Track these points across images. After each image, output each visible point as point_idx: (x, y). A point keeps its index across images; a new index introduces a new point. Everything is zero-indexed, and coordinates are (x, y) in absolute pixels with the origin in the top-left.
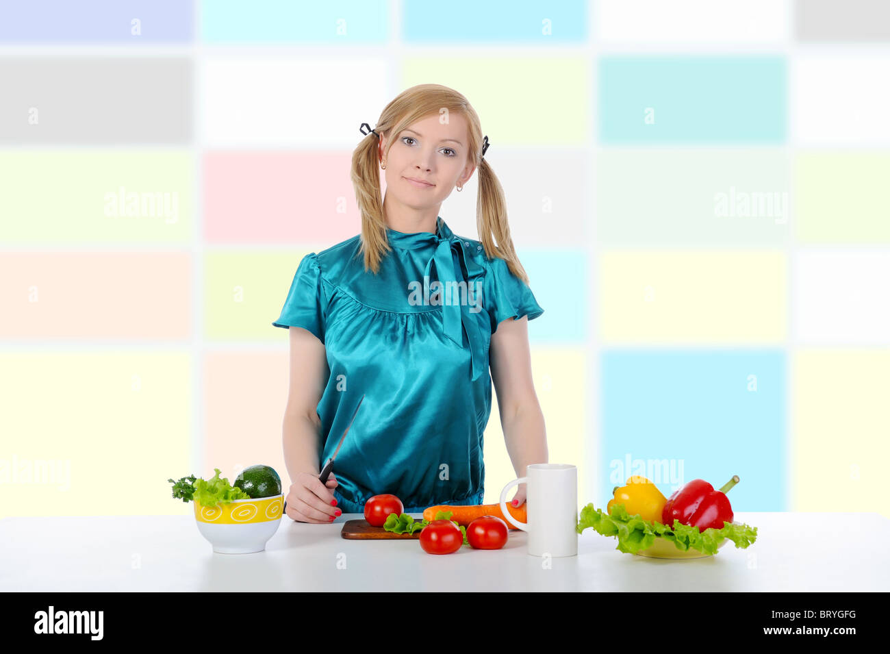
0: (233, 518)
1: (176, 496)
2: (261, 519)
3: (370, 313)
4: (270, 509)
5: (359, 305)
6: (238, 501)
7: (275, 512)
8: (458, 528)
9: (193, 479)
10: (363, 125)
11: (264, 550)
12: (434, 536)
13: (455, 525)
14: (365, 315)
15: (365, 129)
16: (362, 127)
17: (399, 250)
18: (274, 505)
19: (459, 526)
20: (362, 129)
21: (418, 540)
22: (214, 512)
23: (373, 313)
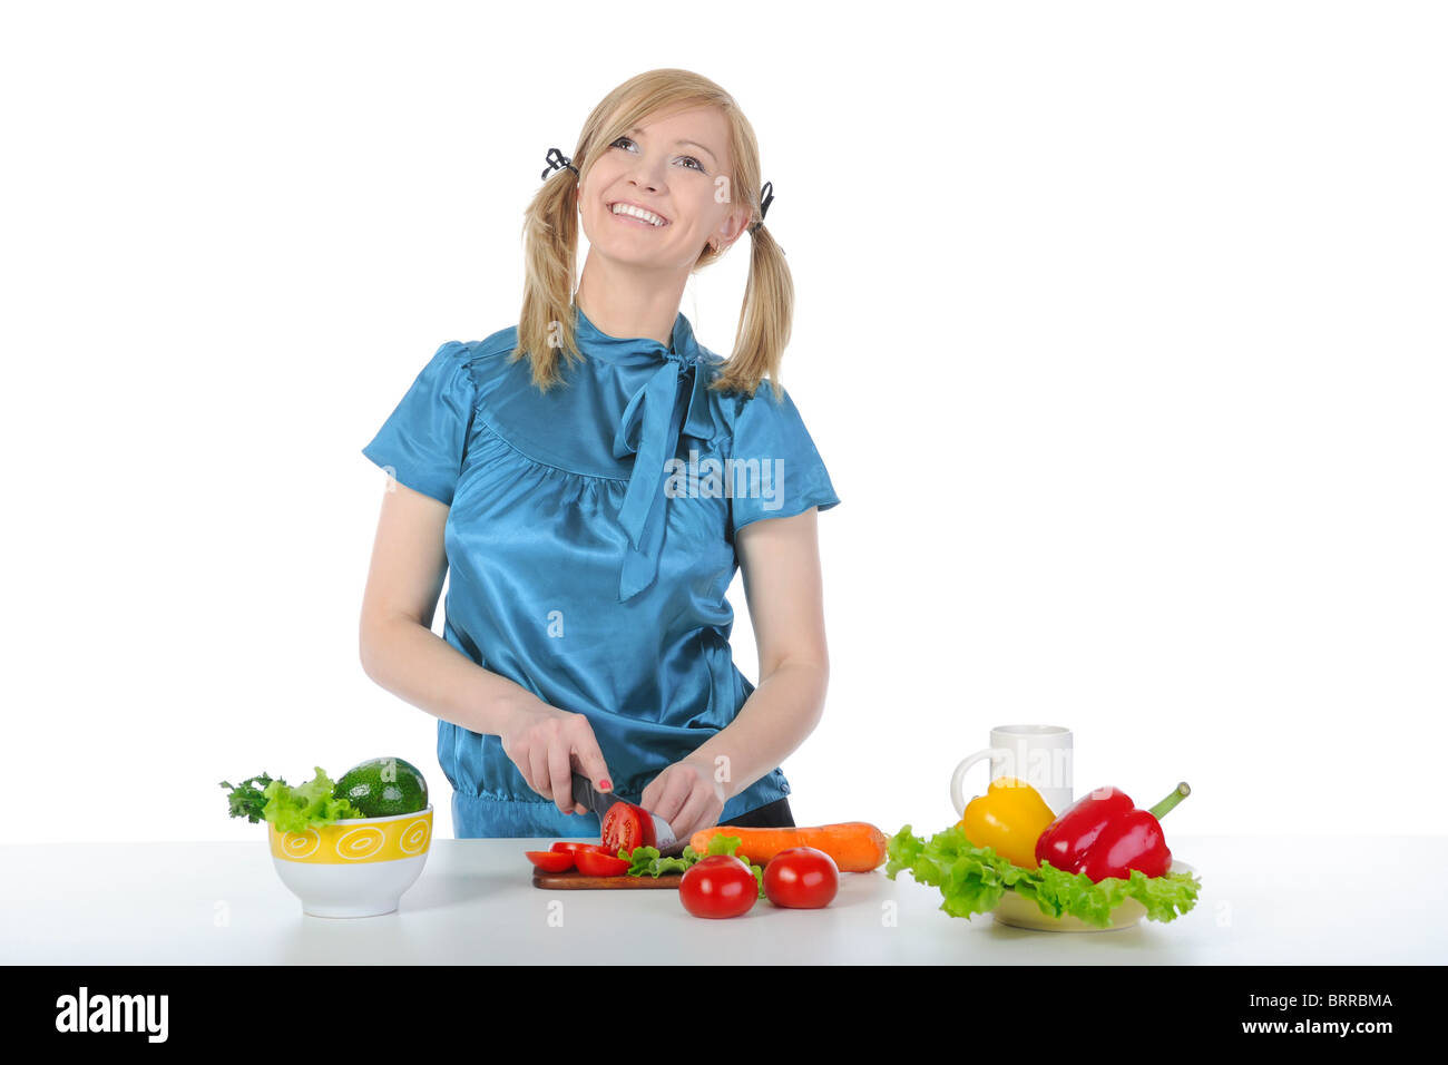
0: (340, 854)
1: (235, 812)
2: (393, 854)
3: (521, 465)
4: (407, 837)
5: (505, 448)
6: (347, 822)
7: (416, 841)
8: (749, 870)
9: (266, 780)
10: (551, 151)
11: (395, 911)
12: (706, 886)
13: (743, 864)
14: (512, 467)
15: (554, 157)
16: (549, 155)
17: (596, 362)
18: (414, 829)
19: (751, 865)
20: (550, 158)
21: (677, 891)
22: (305, 841)
23: (526, 466)
